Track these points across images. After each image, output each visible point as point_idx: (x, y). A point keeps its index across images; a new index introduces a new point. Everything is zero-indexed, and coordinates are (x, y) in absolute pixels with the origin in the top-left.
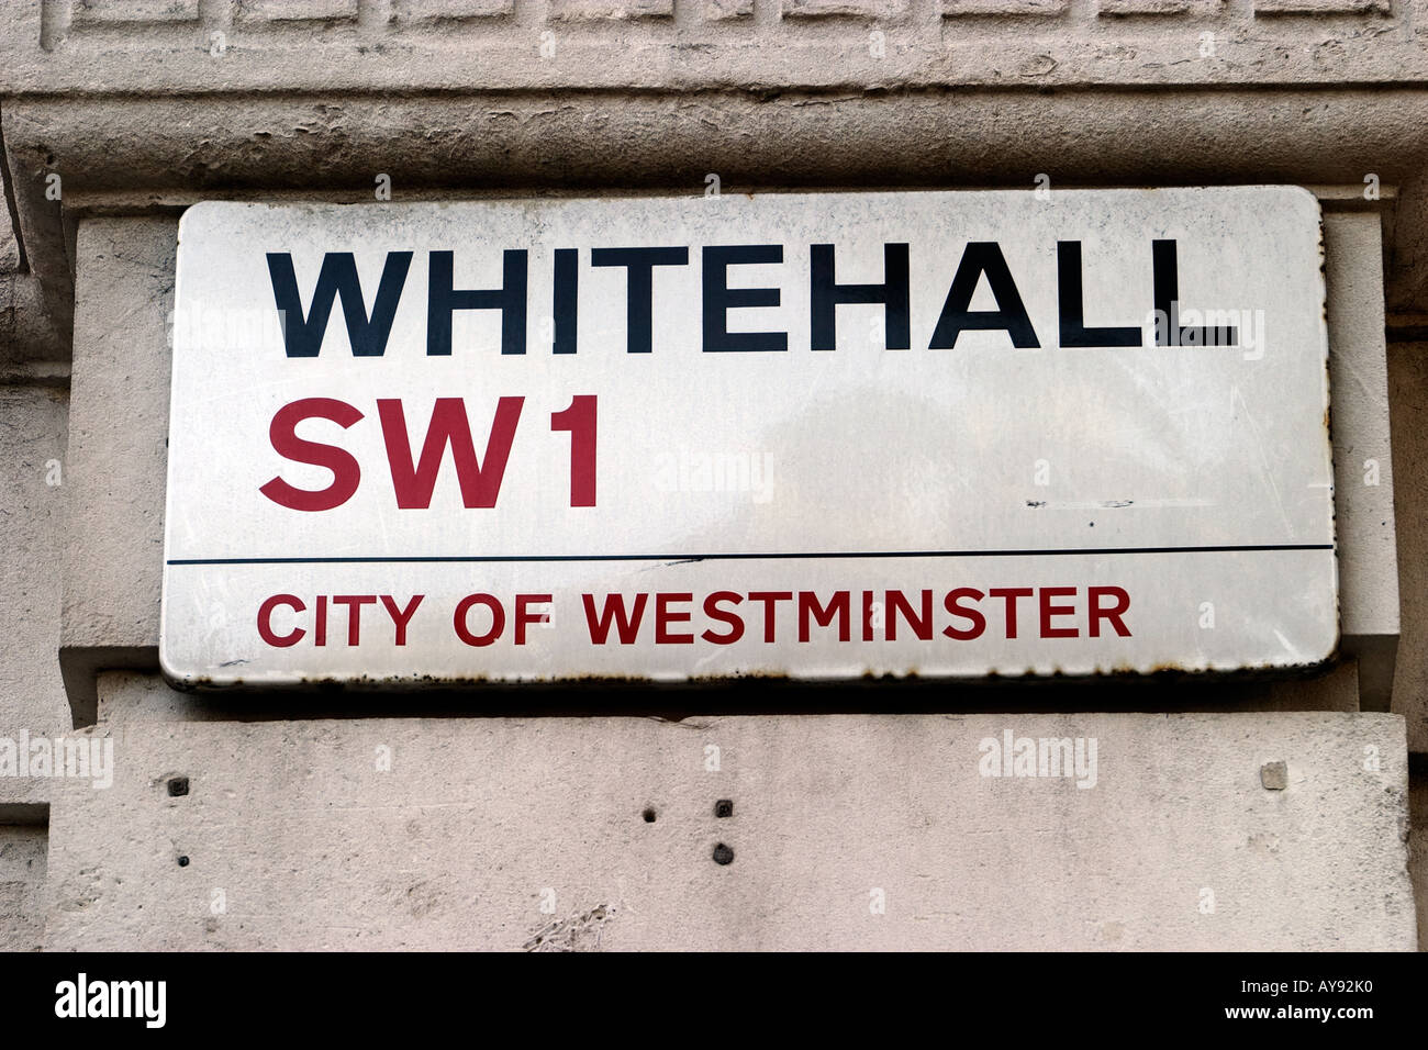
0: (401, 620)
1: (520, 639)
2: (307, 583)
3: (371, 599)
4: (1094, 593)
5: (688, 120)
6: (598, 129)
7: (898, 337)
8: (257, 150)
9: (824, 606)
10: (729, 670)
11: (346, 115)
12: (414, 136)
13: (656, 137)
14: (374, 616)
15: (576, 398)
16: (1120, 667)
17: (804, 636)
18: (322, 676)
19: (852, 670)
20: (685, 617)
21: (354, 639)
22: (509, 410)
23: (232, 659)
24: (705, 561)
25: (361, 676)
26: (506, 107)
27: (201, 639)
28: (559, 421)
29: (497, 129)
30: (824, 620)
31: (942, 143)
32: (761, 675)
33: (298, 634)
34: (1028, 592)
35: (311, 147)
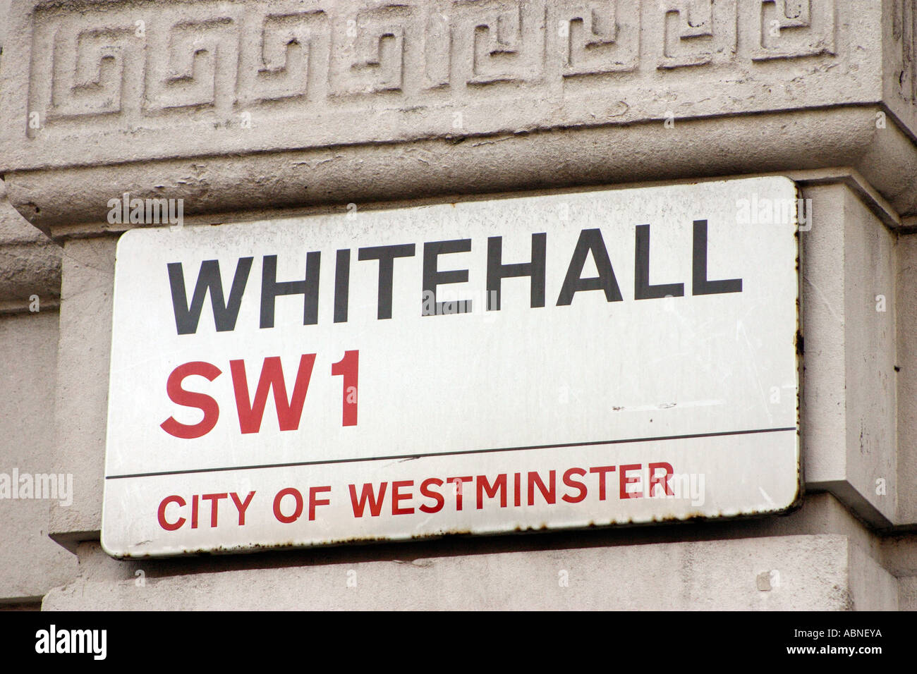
0: (242, 508)
1: (312, 517)
2: (186, 487)
3: (224, 496)
4: (653, 467)
5: (411, 160)
6: (356, 170)
7: (538, 299)
8: (157, 197)
9: (492, 485)
10: (436, 530)
11: (207, 170)
12: (249, 181)
13: (392, 172)
14: (226, 506)
15: (347, 353)
16: (667, 516)
17: (480, 505)
18: (195, 549)
19: (508, 527)
20: (409, 496)
21: (214, 524)
22: (307, 362)
23: (143, 540)
24: (421, 458)
25: (218, 547)
26: (302, 159)
27: (125, 528)
28: (336, 369)
29: (297, 174)
30: (491, 494)
31: (563, 164)
32: (455, 532)
33: (182, 521)
34: (612, 469)
35: (189, 193)
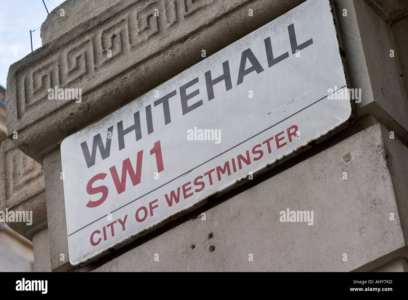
0: (123, 223)
1: (152, 215)
2: (98, 226)
3: (115, 222)
4: (288, 130)
5: (167, 57)
6: (146, 70)
7: (229, 86)
8: (71, 118)
9: (223, 168)
10: (203, 197)
11: (88, 99)
12: (105, 95)
13: (161, 65)
14: (118, 226)
15: (155, 144)
17: (220, 179)
18: (107, 248)
19: (233, 182)
20: (190, 188)
21: (113, 235)
22: (140, 154)
23: (86, 254)
24: (192, 171)
25: (116, 244)
26: (124, 76)
27: (78, 253)
28: (152, 152)
29: (123, 83)
30: (223, 172)
31: (229, 29)
32: (211, 195)
33: (100, 239)
34: (272, 138)
35: (83, 111)
